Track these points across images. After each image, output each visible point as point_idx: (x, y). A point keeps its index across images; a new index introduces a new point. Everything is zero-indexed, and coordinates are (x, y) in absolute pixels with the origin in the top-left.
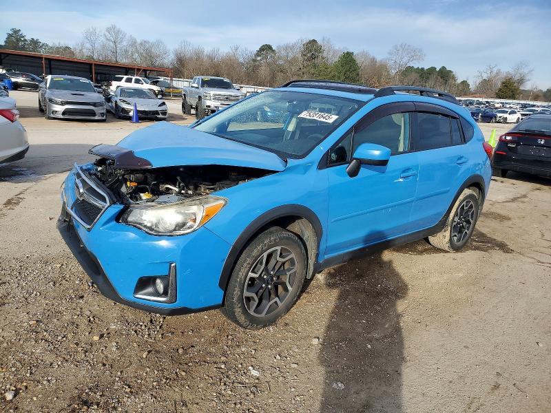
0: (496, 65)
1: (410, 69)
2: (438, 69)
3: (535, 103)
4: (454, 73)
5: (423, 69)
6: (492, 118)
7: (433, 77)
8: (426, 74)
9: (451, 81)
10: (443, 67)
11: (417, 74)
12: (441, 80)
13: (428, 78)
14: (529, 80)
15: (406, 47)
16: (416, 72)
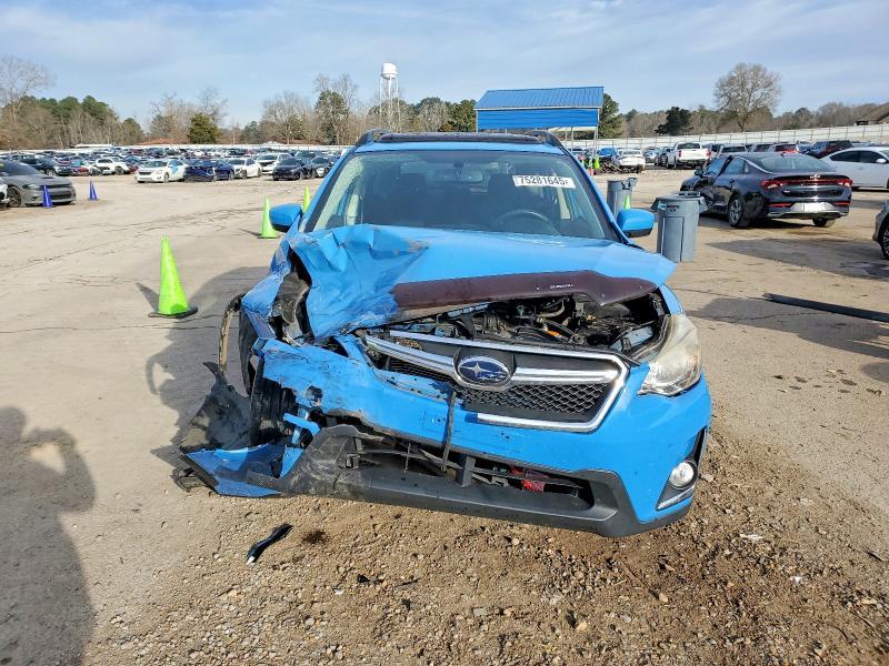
0: (175, 94)
1: (28, 101)
2: (81, 101)
3: (244, 147)
4: (110, 107)
5: (52, 101)
6: (229, 173)
7: (77, 114)
8: (63, 111)
9: (109, 120)
10: (89, 97)
11: (45, 111)
12: (93, 119)
13: (67, 116)
14: (225, 115)
15: (15, 62)
16: (43, 107)
